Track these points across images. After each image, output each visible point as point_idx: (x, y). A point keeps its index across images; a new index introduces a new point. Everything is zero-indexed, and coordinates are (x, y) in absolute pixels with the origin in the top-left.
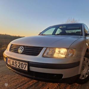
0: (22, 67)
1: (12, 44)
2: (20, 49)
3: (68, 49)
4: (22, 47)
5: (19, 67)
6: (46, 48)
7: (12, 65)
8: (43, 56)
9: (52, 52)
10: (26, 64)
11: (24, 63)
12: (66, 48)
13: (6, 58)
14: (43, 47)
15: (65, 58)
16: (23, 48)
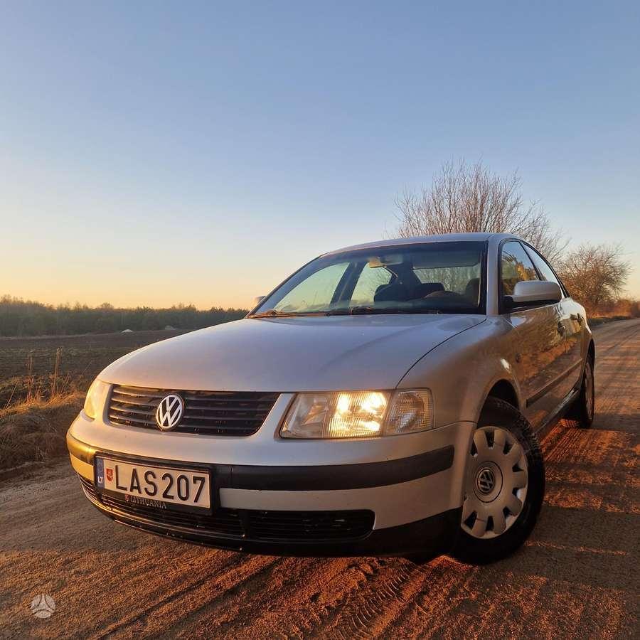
0: (184, 495)
1: (115, 386)
2: (165, 411)
3: (390, 392)
4: (171, 400)
5: (165, 495)
6: (291, 396)
7: (128, 492)
8: (280, 435)
9: (320, 411)
10: (203, 480)
11: (190, 475)
12: (384, 391)
13: (94, 460)
14: (278, 394)
15: (381, 434)
16: (177, 404)
